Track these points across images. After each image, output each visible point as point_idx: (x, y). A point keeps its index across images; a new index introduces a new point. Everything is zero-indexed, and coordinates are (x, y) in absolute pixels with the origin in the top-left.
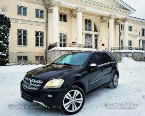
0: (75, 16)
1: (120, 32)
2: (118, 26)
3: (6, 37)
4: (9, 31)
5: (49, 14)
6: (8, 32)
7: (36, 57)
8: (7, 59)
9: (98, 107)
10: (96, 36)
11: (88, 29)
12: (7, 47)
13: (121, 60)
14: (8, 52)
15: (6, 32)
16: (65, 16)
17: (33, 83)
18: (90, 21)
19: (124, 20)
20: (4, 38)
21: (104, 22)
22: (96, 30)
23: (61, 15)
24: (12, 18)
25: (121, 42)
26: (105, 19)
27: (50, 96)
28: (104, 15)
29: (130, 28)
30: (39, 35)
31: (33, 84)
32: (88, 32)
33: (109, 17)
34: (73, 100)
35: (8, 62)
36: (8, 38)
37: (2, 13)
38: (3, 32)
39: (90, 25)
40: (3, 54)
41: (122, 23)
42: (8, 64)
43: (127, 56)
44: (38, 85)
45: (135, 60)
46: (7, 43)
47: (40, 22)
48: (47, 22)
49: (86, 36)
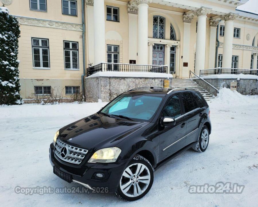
0: (135, 11)
1: (217, 41)
2: (214, 29)
3: (12, 54)
4: (17, 41)
5: (88, 8)
6: (17, 45)
7: (67, 88)
8: (17, 93)
9: (174, 188)
10: (173, 48)
11: (158, 35)
12: (16, 71)
13: (216, 93)
14: (18, 80)
15: (13, 44)
16: (116, 11)
17: (71, 152)
18: (162, 20)
19: (227, 17)
20: (10, 56)
21: (189, 20)
22: (173, 37)
23: (109, 10)
24: (21, 18)
25: (219, 59)
26: (190, 15)
27: (100, 175)
28: (188, 9)
29: (237, 33)
30: (71, 47)
31: (72, 155)
32: (158, 41)
33: (198, 12)
34: (135, 179)
35: (18, 98)
36: (16, 56)
37: (4, 10)
38: (7, 45)
39: (162, 27)
40: (10, 85)
41: (222, 23)
42: (18, 102)
43: (228, 87)
44: (80, 157)
45: (242, 93)
46: (16, 65)
47: (72, 24)
48: (84, 23)
49: (154, 47)
